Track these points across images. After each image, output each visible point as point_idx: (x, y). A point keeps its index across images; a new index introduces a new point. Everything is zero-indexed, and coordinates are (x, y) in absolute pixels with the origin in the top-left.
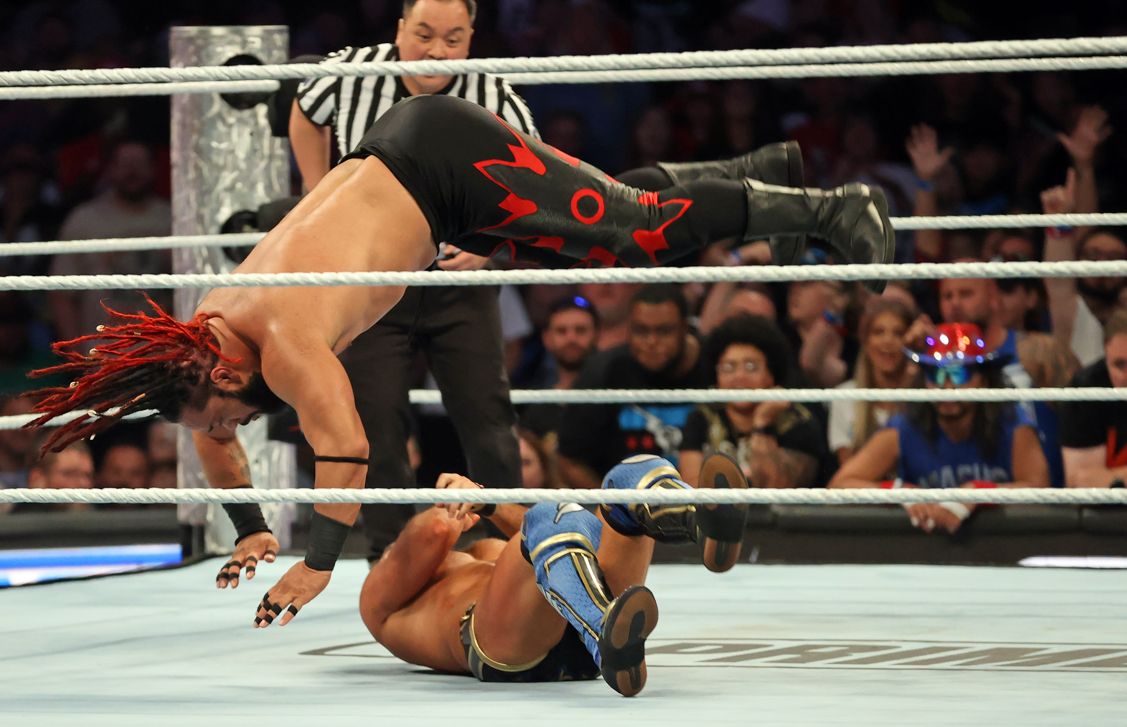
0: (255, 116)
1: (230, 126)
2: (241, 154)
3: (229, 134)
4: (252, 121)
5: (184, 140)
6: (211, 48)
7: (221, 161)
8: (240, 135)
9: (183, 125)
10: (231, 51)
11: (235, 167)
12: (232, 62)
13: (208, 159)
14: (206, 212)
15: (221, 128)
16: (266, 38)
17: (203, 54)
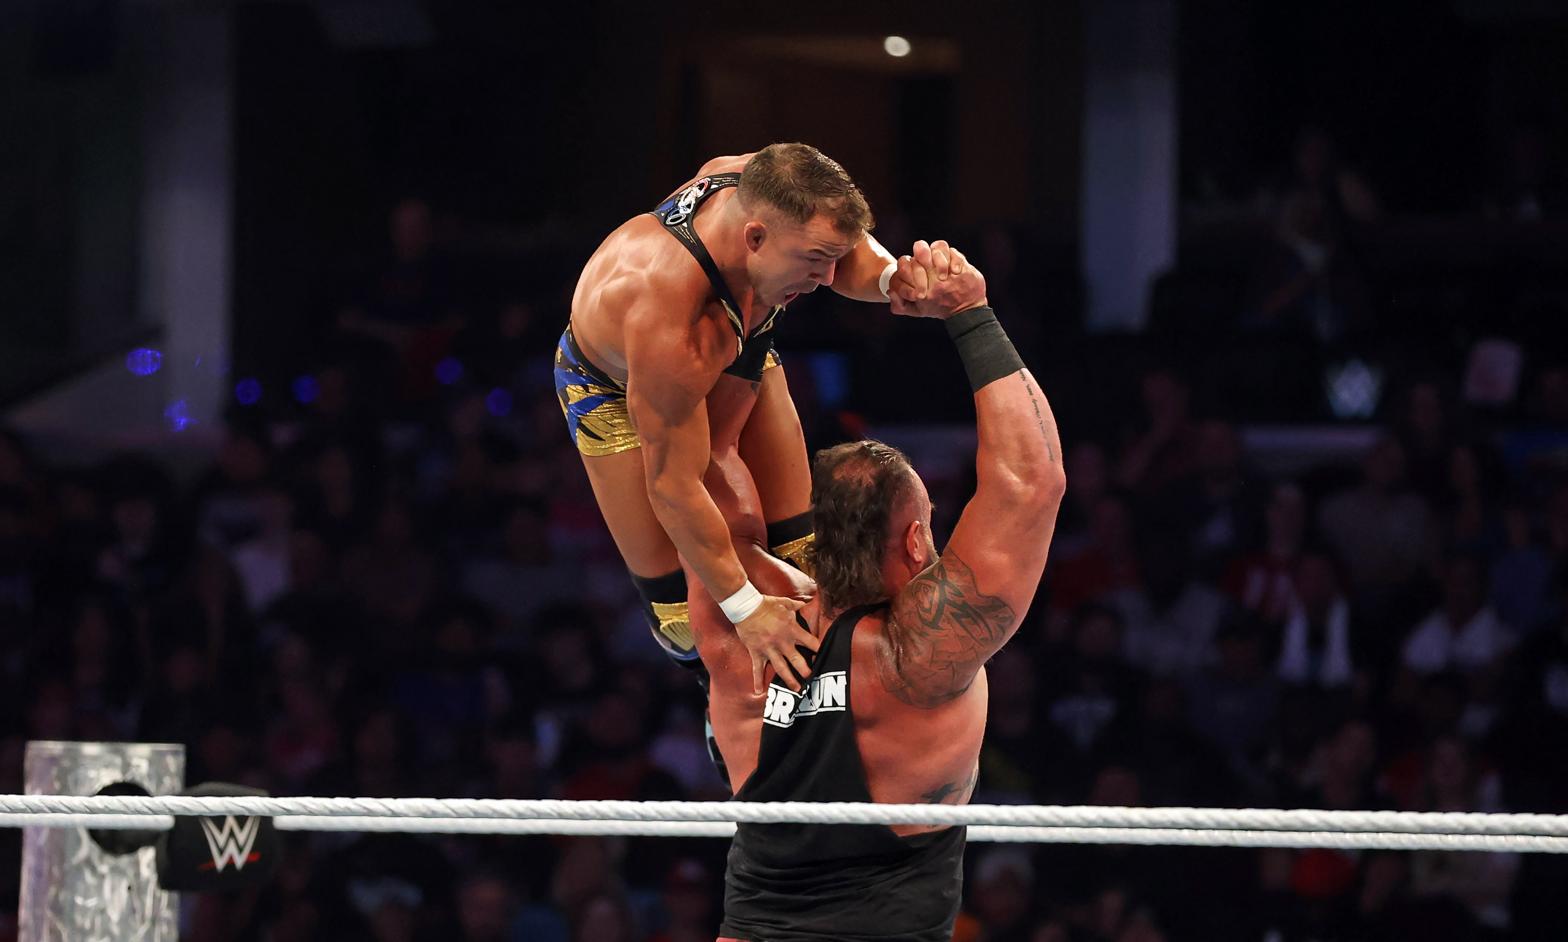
0: (137, 864)
1: (102, 877)
2: (114, 915)
3: (99, 888)
4: (131, 872)
5: (37, 893)
6: (81, 772)
7: (87, 925)
8: (113, 890)
9: (38, 873)
10: (109, 777)
11: (106, 932)
12: (109, 791)
13: (71, 922)
15: (89, 878)
16: (155, 761)
17: (70, 779)
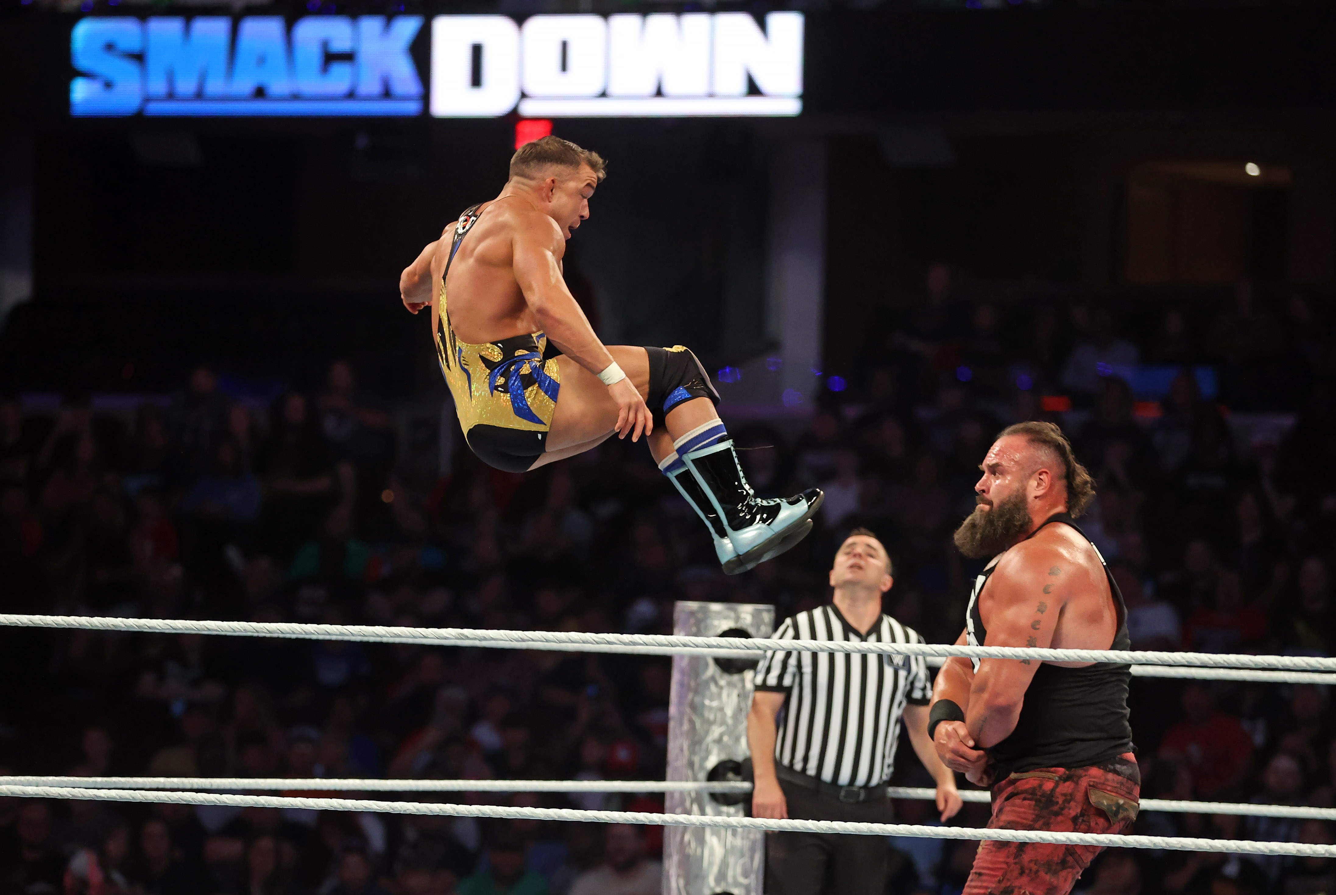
0: (743, 681)
1: (721, 688)
2: (729, 712)
3: (719, 696)
4: (740, 685)
5: (681, 698)
6: (709, 621)
7: (712, 717)
8: (729, 696)
9: (682, 685)
10: (726, 625)
11: (723, 723)
12: (725, 634)
13: (702, 716)
14: (696, 759)
15: (713, 688)
16: (756, 615)
17: (702, 626)
